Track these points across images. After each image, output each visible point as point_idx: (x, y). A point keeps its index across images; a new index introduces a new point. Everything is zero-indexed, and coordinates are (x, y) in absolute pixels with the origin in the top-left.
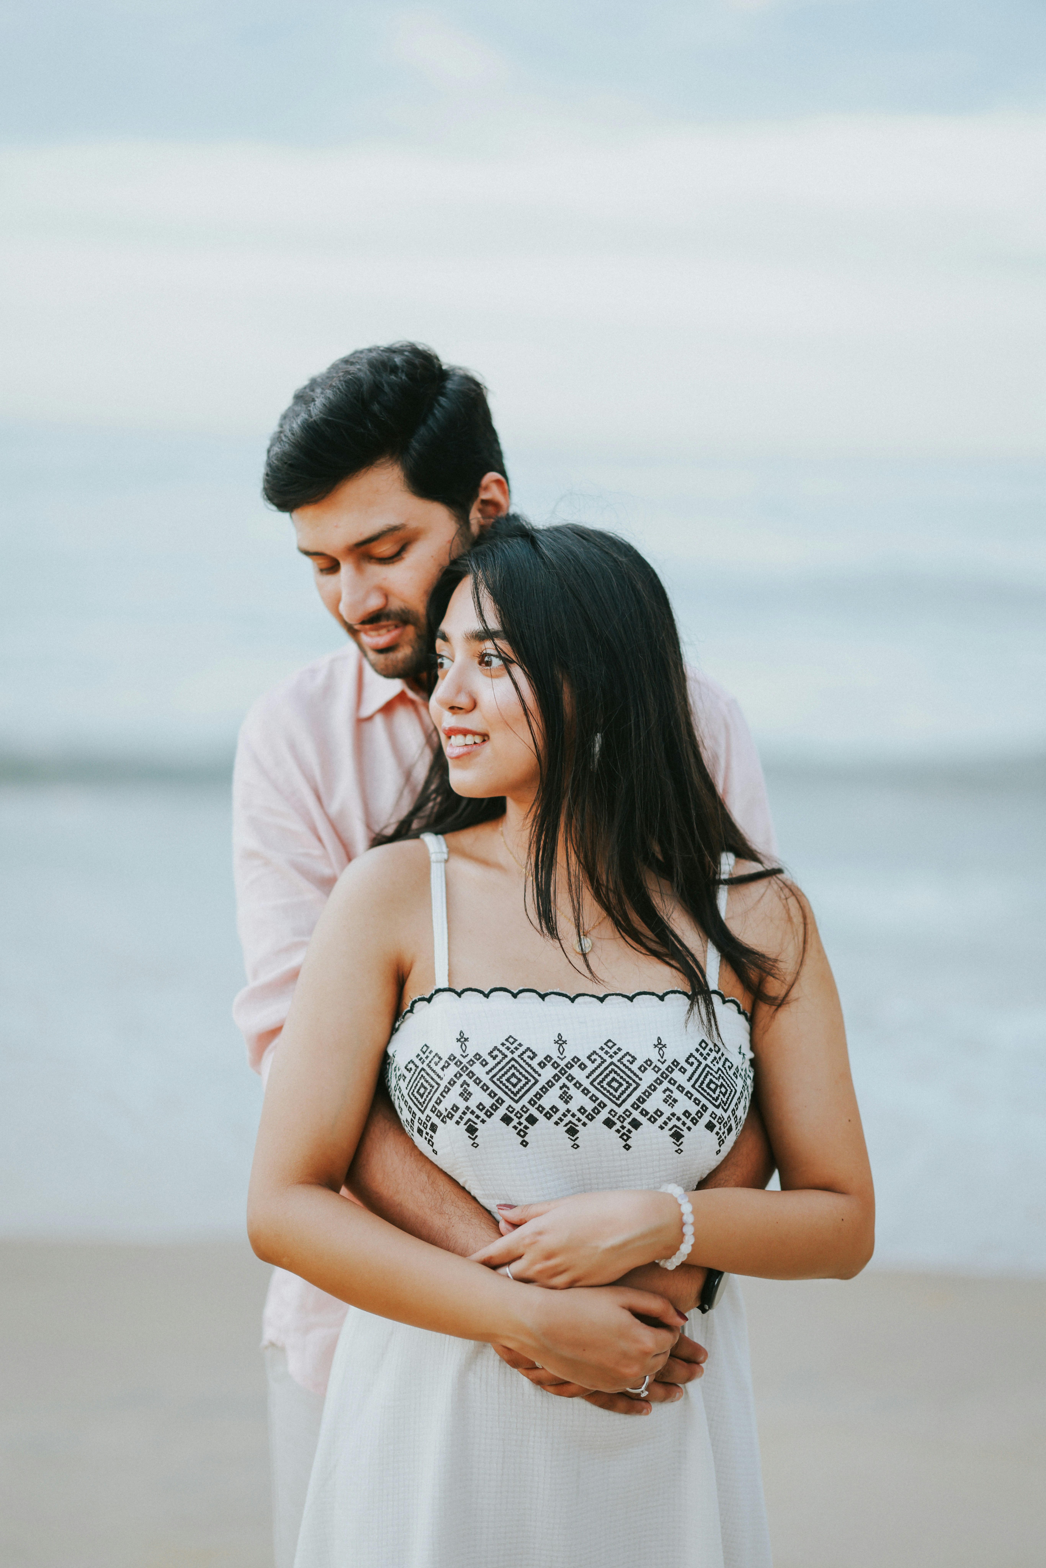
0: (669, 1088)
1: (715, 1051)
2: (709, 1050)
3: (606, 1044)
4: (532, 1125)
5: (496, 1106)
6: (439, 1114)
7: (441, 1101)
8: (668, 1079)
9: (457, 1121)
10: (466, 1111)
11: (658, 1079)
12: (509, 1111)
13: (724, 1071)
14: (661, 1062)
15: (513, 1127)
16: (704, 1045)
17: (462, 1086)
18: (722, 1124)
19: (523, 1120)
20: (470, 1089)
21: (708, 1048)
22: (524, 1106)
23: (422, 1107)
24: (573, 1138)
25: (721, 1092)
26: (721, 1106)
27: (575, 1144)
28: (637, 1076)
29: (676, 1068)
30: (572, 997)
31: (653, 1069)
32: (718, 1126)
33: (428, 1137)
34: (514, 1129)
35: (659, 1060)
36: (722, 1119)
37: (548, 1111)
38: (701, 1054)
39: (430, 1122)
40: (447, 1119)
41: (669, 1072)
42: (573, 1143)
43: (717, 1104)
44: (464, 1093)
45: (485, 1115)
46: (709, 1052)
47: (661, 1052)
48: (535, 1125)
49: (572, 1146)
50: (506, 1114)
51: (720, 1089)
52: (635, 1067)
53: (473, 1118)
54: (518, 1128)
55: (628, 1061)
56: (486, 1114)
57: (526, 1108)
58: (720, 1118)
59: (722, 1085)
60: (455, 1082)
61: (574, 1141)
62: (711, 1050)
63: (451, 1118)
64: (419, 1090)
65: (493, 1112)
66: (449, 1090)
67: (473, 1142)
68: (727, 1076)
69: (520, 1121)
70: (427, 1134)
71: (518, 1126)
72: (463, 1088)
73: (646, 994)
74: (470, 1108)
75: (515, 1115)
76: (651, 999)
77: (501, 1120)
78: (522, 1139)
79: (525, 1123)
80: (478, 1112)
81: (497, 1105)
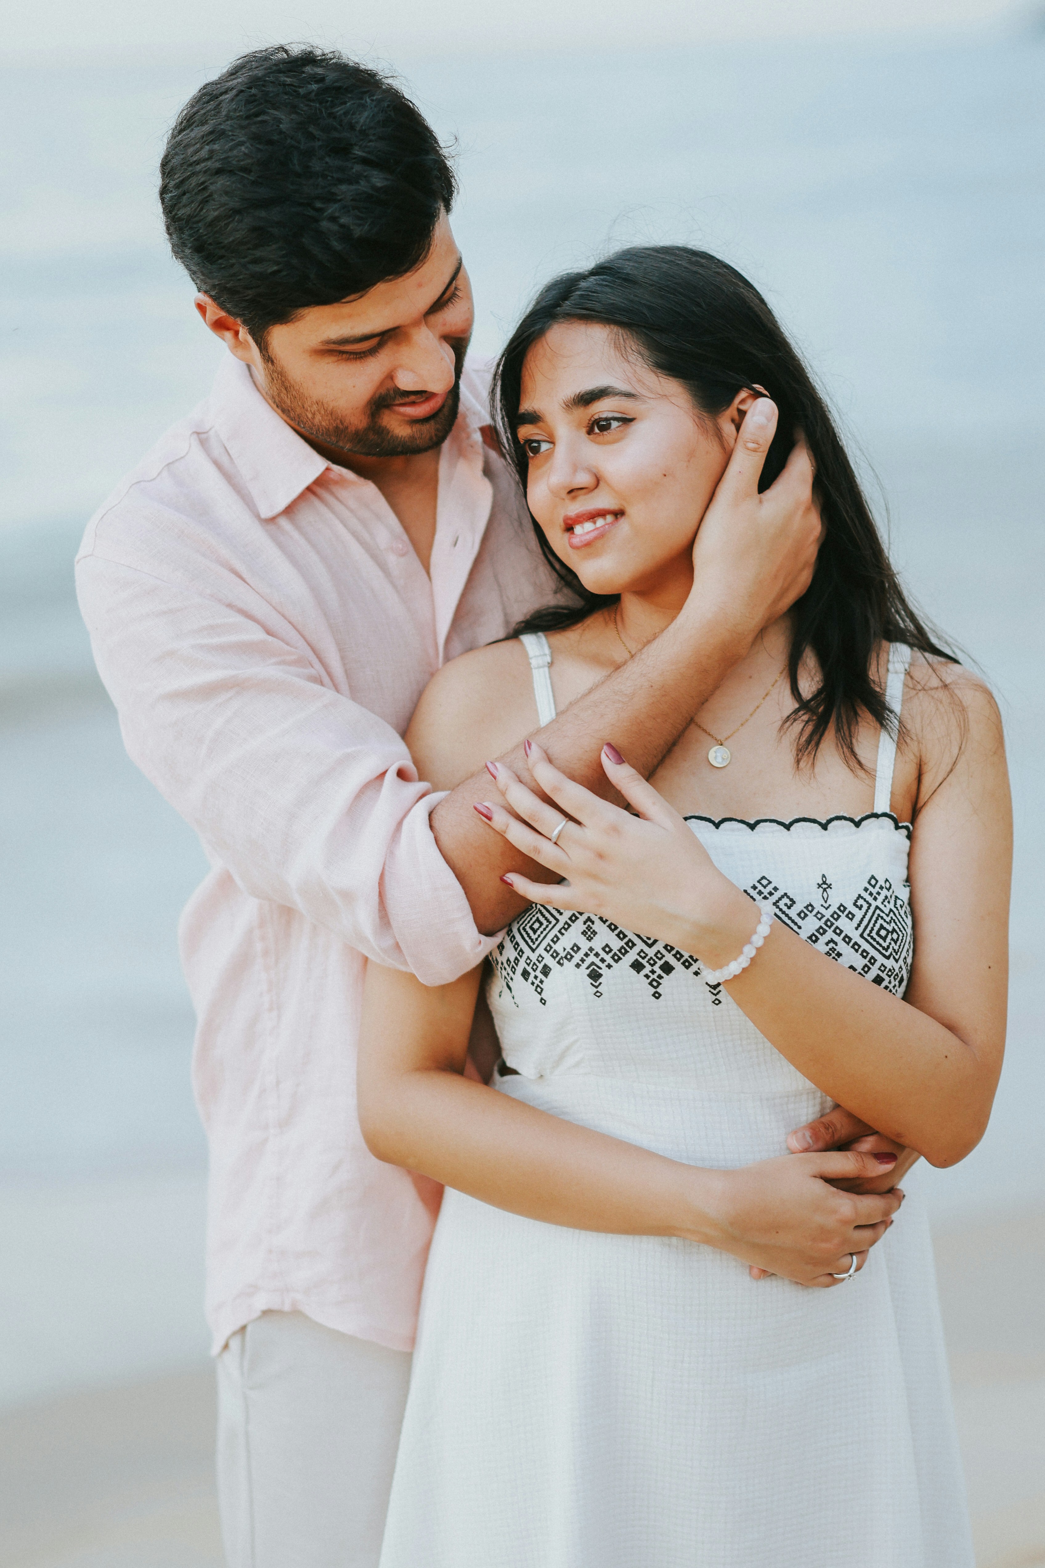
0: (834, 939)
1: (886, 888)
2: (880, 888)
3: (759, 882)
4: (668, 975)
5: (625, 950)
6: (555, 955)
7: (558, 939)
8: (833, 928)
9: (578, 963)
10: (589, 952)
11: (821, 927)
12: (641, 956)
13: (896, 912)
14: (824, 907)
15: (645, 976)
16: (873, 882)
17: (585, 923)
18: (892, 977)
19: (656, 968)
20: (595, 927)
21: (878, 886)
22: (659, 952)
23: (534, 943)
24: (715, 992)
25: (892, 939)
26: (892, 956)
27: (716, 999)
28: (796, 924)
29: (843, 914)
30: (717, 822)
31: (815, 916)
32: (887, 979)
33: (537, 982)
34: (645, 978)
35: (822, 905)
36: (893, 971)
37: (687, 959)
38: (871, 894)
39: (543, 964)
40: (565, 961)
41: (834, 919)
42: (714, 997)
43: (887, 954)
44: (587, 931)
45: (611, 959)
46: (880, 891)
47: (825, 895)
48: (671, 975)
49: (713, 1002)
50: (637, 959)
51: (892, 935)
52: (793, 913)
53: (597, 961)
54: (650, 977)
55: (786, 905)
56: (613, 957)
57: (661, 954)
58: (890, 970)
59: (894, 930)
60: (577, 918)
61: (715, 995)
62: (881, 888)
63: (569, 960)
64: (533, 924)
65: (621, 956)
66: (569, 926)
67: (595, 990)
68: (899, 917)
69: (653, 969)
70: (536, 977)
71: (650, 974)
72: (586, 926)
73: (806, 821)
74: (593, 950)
75: (647, 962)
76: (811, 828)
77: (630, 966)
78: (654, 990)
79: (659, 972)
80: (603, 955)
81: (627, 948)
